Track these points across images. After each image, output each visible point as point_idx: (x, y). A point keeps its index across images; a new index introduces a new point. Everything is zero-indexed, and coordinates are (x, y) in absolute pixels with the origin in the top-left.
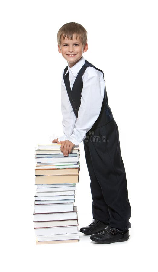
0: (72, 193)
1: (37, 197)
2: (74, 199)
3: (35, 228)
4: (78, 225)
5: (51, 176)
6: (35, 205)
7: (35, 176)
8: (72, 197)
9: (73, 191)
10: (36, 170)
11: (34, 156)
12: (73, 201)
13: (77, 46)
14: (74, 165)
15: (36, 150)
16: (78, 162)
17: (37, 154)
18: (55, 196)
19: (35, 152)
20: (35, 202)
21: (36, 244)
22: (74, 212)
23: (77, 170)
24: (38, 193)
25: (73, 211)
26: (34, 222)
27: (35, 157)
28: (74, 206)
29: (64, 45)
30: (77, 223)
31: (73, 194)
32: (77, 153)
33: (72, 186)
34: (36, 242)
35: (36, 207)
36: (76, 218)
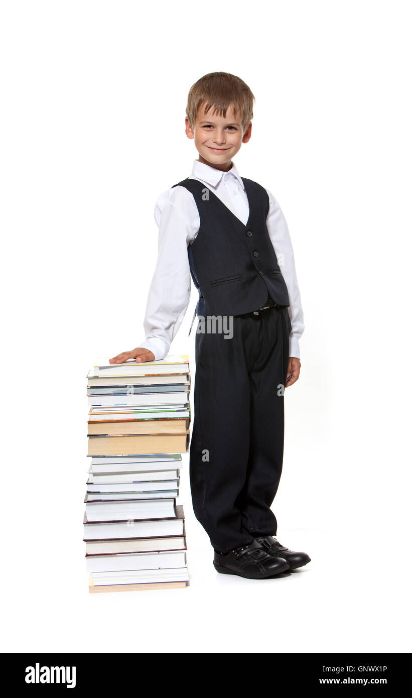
0: (173, 476)
1: (92, 483)
2: (177, 488)
3: (87, 555)
4: (186, 549)
5: (124, 436)
6: (88, 502)
7: (88, 436)
8: (173, 486)
9: (176, 472)
10: (90, 423)
11: (85, 391)
12: (174, 495)
13: (233, 131)
14: (178, 411)
15: (90, 378)
16: (187, 403)
17: (92, 387)
18: (134, 482)
19: (87, 383)
20: (86, 497)
21: (90, 592)
22: (176, 518)
23: (184, 422)
24: (95, 475)
25: (174, 516)
26: (86, 541)
27: (86, 393)
28: (176, 505)
29: (205, 126)
30: (183, 544)
31: (175, 477)
32: (183, 384)
33: (173, 459)
34: (90, 587)
35: (89, 507)
36: (182, 533)
